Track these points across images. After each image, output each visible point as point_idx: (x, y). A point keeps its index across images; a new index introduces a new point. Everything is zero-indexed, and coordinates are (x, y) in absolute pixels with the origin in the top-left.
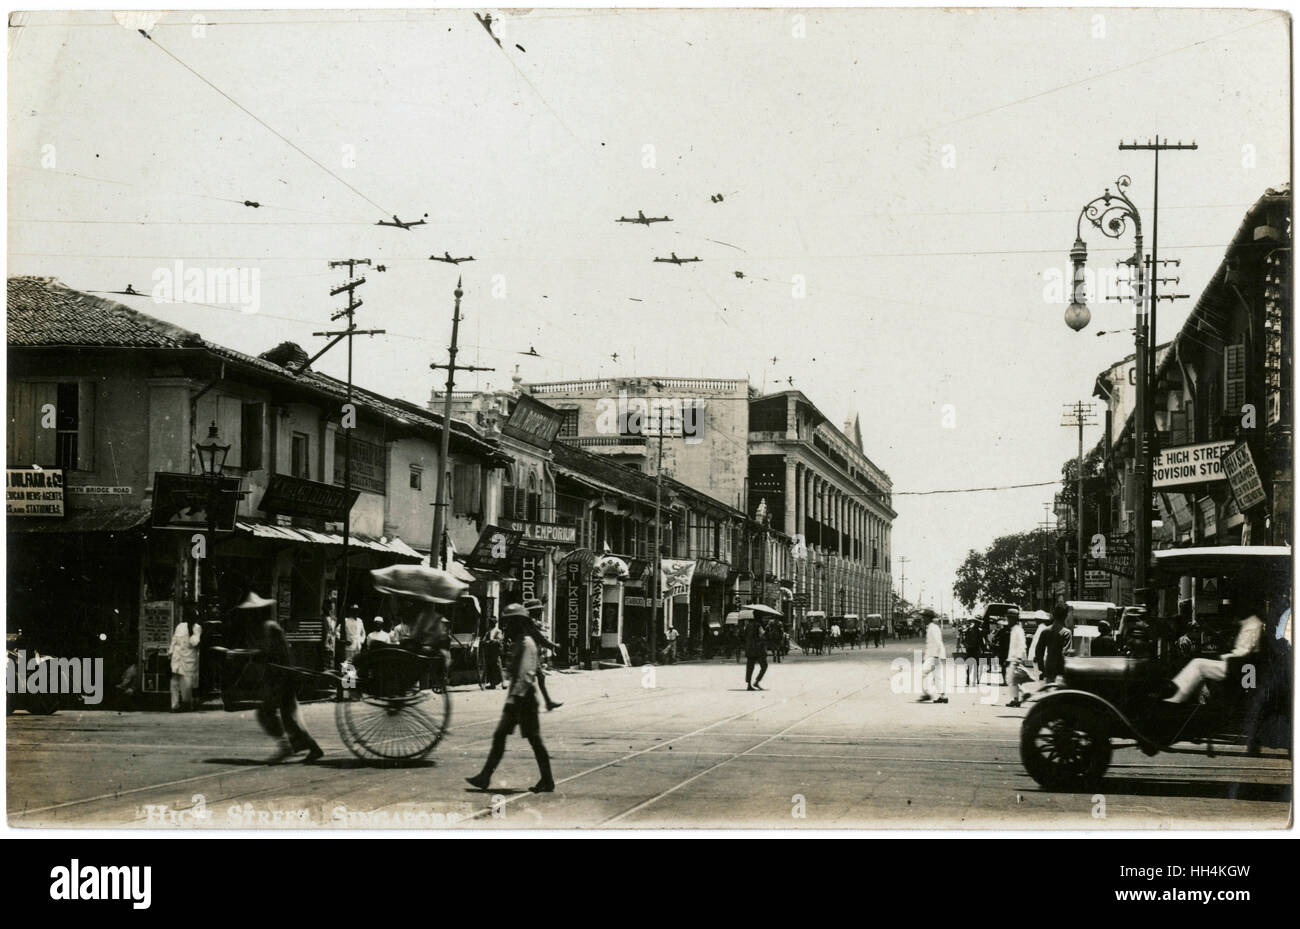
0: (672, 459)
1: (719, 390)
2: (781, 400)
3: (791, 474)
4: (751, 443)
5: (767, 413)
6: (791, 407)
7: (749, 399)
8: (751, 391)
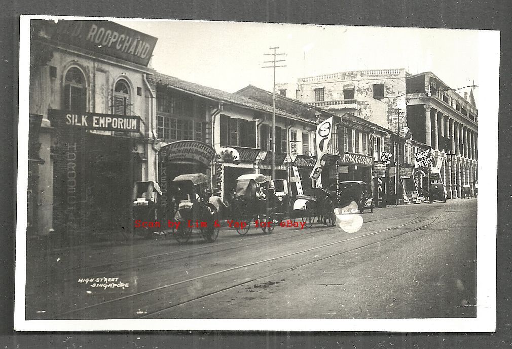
0: (369, 109)
1: (391, 74)
2: (422, 77)
3: (428, 114)
4: (407, 100)
5: (415, 84)
6: (427, 80)
7: (406, 78)
8: (407, 74)
